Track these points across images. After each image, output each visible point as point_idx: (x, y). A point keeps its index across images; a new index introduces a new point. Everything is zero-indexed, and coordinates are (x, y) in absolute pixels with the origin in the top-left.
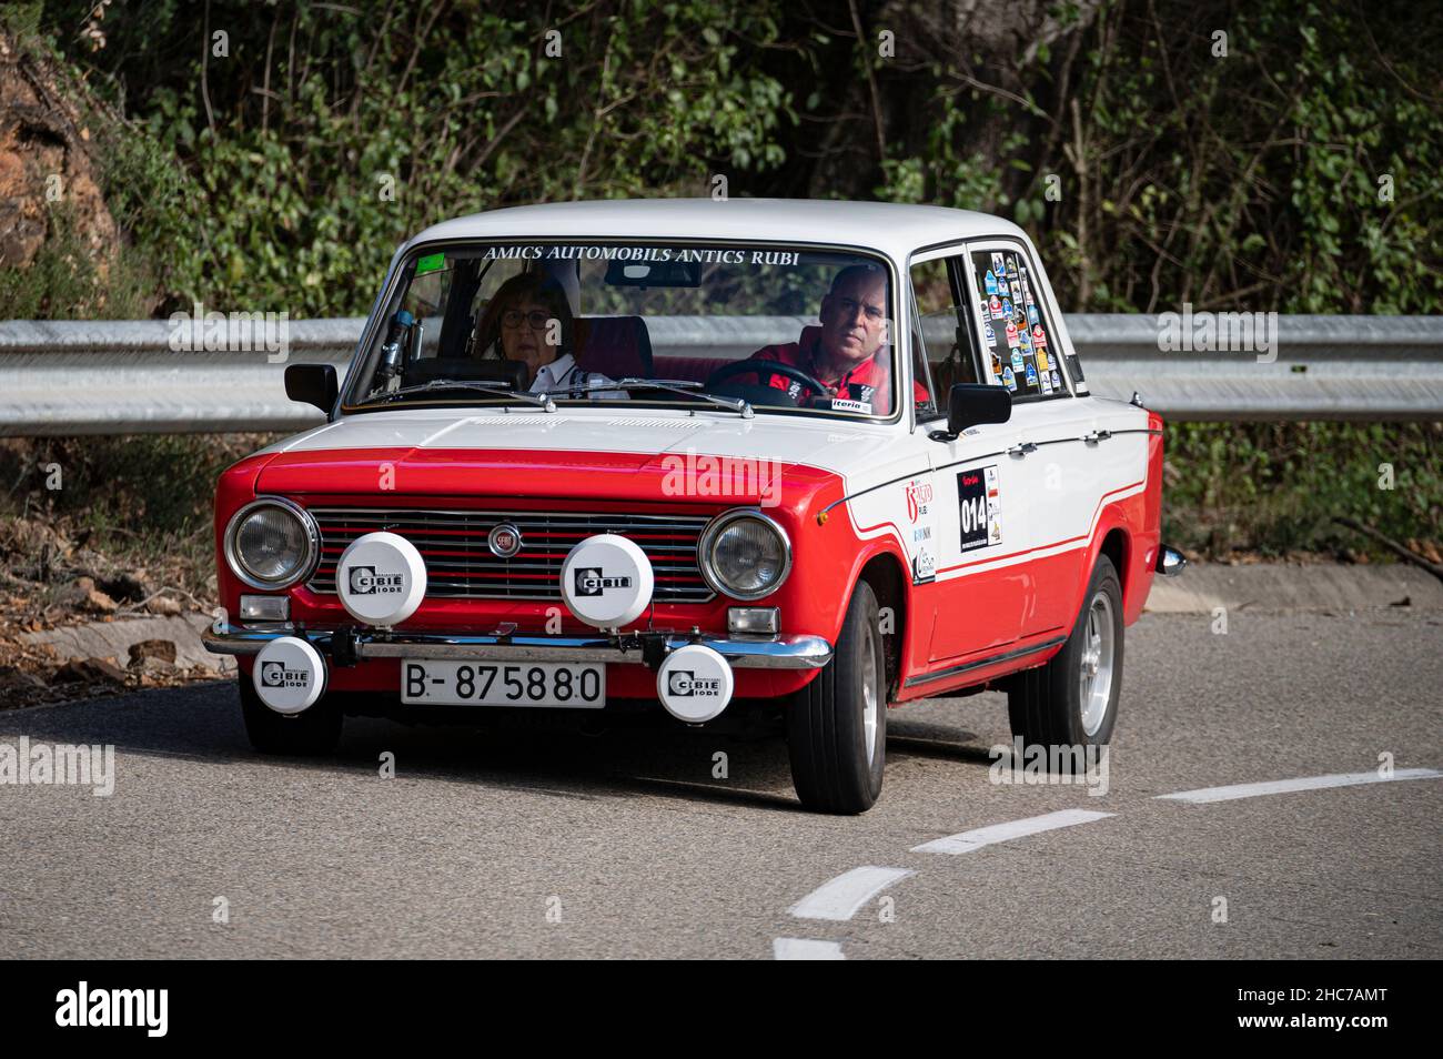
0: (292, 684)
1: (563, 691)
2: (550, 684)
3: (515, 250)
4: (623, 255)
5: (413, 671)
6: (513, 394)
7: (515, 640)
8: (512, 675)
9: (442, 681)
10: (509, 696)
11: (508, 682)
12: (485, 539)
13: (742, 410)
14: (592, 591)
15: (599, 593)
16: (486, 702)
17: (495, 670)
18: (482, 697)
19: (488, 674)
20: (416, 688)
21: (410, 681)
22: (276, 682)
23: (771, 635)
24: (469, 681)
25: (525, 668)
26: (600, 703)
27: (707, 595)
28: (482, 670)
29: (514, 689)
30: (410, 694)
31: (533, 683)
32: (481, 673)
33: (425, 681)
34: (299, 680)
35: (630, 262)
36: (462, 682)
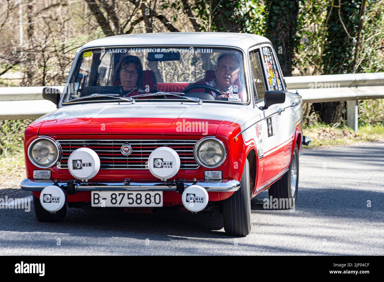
0: (54, 202)
1: (148, 201)
2: (143, 199)
3: (118, 50)
4: (154, 51)
5: (95, 195)
6: (121, 98)
7: (131, 184)
8: (130, 196)
9: (106, 199)
10: (129, 203)
11: (129, 198)
12: (120, 149)
13: (199, 102)
14: (78, 167)
15: (81, 168)
16: (121, 205)
17: (124, 194)
18: (120, 204)
19: (122, 196)
20: (96, 201)
21: (94, 199)
22: (49, 201)
23: (220, 180)
24: (115, 199)
25: (135, 193)
26: (161, 205)
27: (197, 166)
28: (120, 194)
29: (131, 201)
30: (94, 203)
31: (137, 199)
32: (119, 195)
33: (100, 199)
34: (57, 200)
35: (156, 53)
36: (113, 199)
